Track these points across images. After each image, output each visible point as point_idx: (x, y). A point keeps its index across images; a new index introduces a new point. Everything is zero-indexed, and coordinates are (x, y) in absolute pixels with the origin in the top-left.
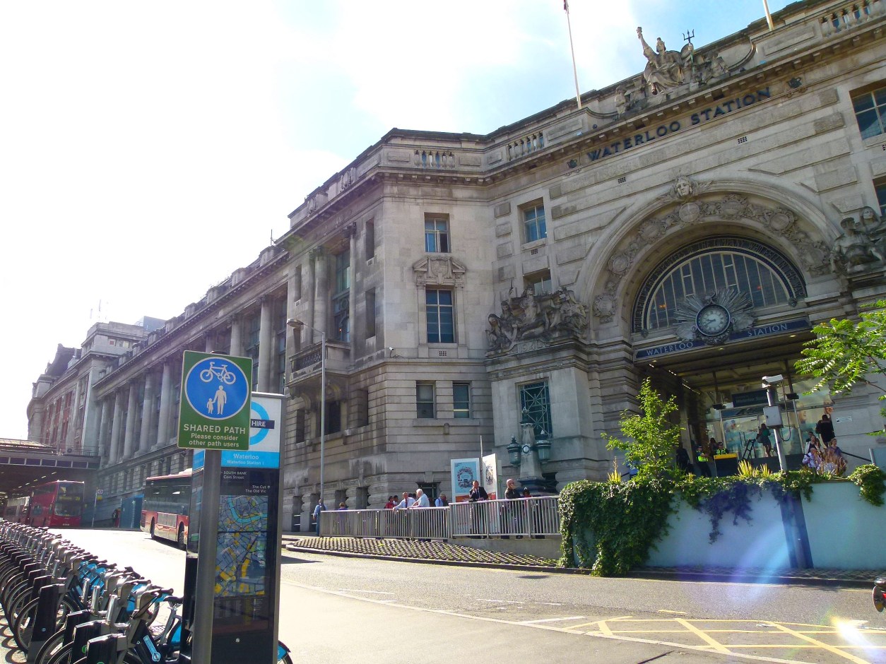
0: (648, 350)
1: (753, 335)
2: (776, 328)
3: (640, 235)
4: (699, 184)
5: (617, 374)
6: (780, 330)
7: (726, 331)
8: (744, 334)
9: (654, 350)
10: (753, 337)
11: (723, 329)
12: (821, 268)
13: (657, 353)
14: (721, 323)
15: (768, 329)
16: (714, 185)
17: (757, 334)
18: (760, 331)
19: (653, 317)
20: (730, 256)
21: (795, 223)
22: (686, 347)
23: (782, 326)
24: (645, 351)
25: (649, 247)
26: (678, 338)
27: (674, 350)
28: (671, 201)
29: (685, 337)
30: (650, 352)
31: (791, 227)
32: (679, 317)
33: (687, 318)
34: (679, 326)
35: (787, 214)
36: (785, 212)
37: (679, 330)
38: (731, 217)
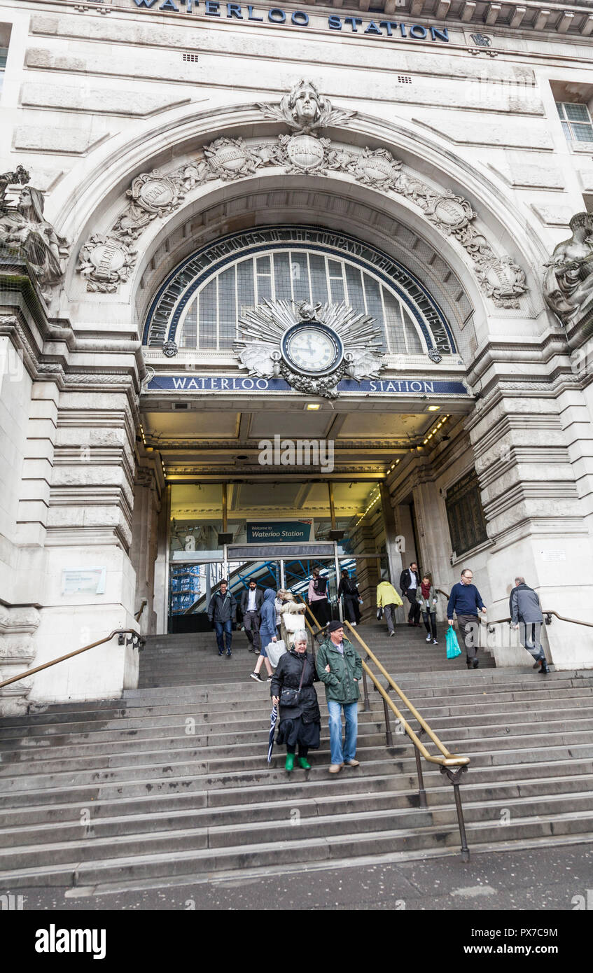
0: (177, 379)
1: (379, 389)
2: (416, 387)
3: (206, 157)
4: (333, 109)
5: (106, 401)
6: (423, 390)
7: (334, 372)
8: (363, 383)
9: (189, 379)
10: (378, 394)
11: (329, 368)
12: (508, 297)
13: (193, 387)
14: (326, 358)
15: (403, 385)
16: (356, 121)
17: (385, 391)
18: (391, 385)
19: (189, 329)
20: (339, 264)
21: (472, 221)
22: (255, 388)
23: (426, 385)
24: (170, 379)
25: (220, 184)
26: (241, 367)
27: (231, 387)
28: (279, 120)
29: (257, 367)
30: (179, 381)
31: (466, 227)
32: (249, 330)
33: (264, 335)
34: (247, 345)
35: (463, 204)
36: (461, 200)
37: (245, 352)
38: (374, 182)
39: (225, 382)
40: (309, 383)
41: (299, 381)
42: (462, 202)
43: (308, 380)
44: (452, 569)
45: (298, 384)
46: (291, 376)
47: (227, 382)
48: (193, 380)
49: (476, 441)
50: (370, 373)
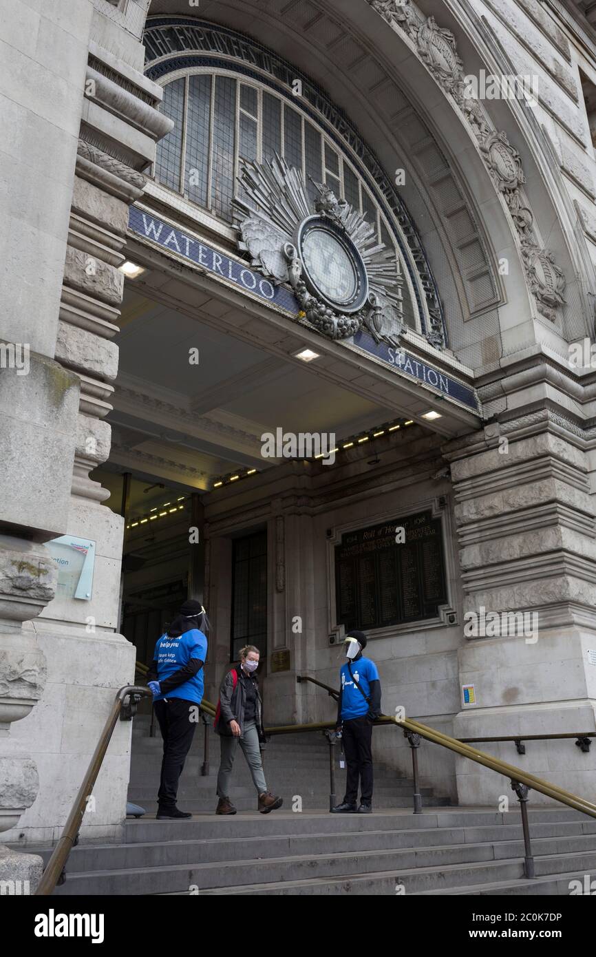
0: (149, 218)
2: (432, 377)
6: (439, 387)
7: (356, 314)
8: (381, 346)
10: (395, 370)
11: (349, 305)
12: (548, 303)
13: (172, 246)
15: (421, 370)
17: (402, 368)
18: (409, 363)
22: (257, 290)
23: (441, 379)
24: (138, 212)
26: (241, 247)
27: (226, 272)
29: (263, 258)
30: (152, 225)
31: (514, 190)
32: (256, 191)
33: (274, 212)
34: (252, 215)
35: (517, 159)
36: (515, 154)
37: (250, 225)
38: (437, 69)
39: (218, 260)
40: (330, 316)
41: (318, 308)
42: (516, 156)
43: (329, 311)
44: (328, 651)
45: (315, 311)
46: (307, 296)
47: (220, 262)
48: (173, 234)
49: (465, 477)
50: (389, 335)
